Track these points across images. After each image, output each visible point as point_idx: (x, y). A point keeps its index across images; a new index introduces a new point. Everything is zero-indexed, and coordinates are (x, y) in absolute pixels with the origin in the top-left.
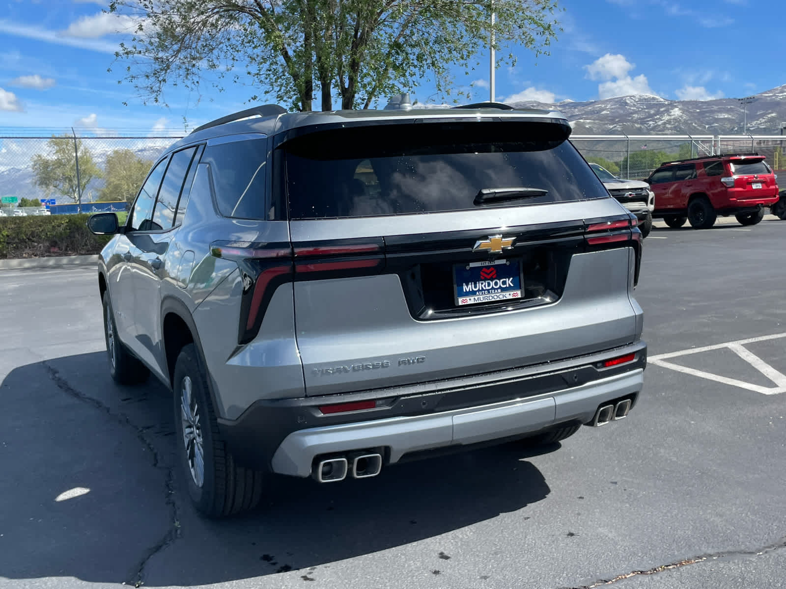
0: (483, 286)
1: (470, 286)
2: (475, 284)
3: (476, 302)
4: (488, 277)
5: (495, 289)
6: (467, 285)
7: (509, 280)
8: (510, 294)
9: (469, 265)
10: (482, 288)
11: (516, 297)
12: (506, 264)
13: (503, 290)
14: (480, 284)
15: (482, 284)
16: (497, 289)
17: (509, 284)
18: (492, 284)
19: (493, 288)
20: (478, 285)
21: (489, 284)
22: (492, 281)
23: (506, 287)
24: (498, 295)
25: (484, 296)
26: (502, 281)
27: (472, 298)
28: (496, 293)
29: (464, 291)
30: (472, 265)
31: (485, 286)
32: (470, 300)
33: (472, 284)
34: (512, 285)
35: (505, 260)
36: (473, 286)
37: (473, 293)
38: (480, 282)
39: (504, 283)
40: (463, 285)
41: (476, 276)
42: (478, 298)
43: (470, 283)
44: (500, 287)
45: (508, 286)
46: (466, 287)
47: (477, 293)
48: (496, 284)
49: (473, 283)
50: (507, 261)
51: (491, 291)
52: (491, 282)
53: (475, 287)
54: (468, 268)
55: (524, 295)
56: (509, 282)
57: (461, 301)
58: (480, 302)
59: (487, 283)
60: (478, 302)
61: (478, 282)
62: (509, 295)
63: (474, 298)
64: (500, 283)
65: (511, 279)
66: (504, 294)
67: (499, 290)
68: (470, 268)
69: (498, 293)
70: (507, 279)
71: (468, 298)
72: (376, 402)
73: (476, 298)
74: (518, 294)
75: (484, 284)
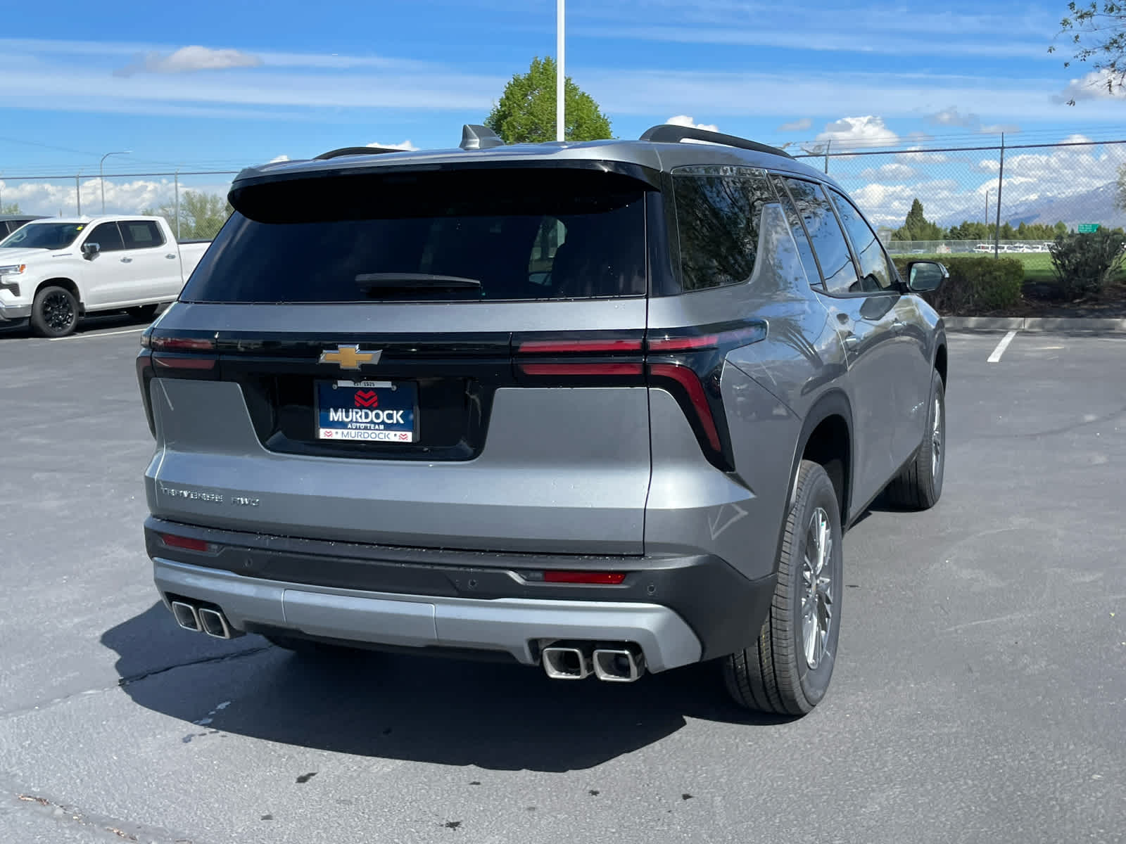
0: (358, 416)
1: (339, 413)
2: (347, 412)
3: (344, 438)
4: (367, 404)
5: (375, 423)
6: (336, 411)
7: (397, 413)
8: (395, 435)
9: (337, 384)
10: (356, 419)
11: (405, 441)
12: (390, 388)
13: (388, 427)
14: (354, 413)
15: (357, 413)
16: (379, 424)
17: (397, 420)
18: (372, 415)
19: (372, 422)
20: (350, 413)
21: (367, 416)
22: (372, 411)
23: (392, 423)
24: (377, 432)
25: (357, 431)
26: (386, 412)
27: (340, 431)
28: (377, 430)
29: (331, 419)
30: (342, 384)
31: (361, 417)
32: (337, 434)
33: (342, 412)
34: (402, 422)
35: (391, 383)
36: (344, 413)
37: (342, 425)
38: (355, 410)
39: (390, 417)
40: (329, 412)
41: (348, 401)
42: (348, 433)
43: (340, 410)
44: (383, 423)
45: (395, 422)
46: (334, 414)
47: (350, 426)
48: (377, 416)
49: (344, 410)
50: (392, 385)
51: (369, 425)
52: (370, 412)
53: (347, 417)
54: (335, 387)
55: (418, 439)
56: (397, 416)
57: (323, 434)
58: (350, 438)
59: (363, 414)
60: (347, 438)
61: (351, 410)
62: (394, 437)
63: (343, 433)
64: (383, 416)
65: (401, 412)
66: (387, 432)
67: (382, 427)
68: (339, 387)
69: (379, 430)
70: (395, 412)
71: (334, 431)
72: (208, 544)
73: (345, 431)
74: (408, 437)
75: (360, 414)
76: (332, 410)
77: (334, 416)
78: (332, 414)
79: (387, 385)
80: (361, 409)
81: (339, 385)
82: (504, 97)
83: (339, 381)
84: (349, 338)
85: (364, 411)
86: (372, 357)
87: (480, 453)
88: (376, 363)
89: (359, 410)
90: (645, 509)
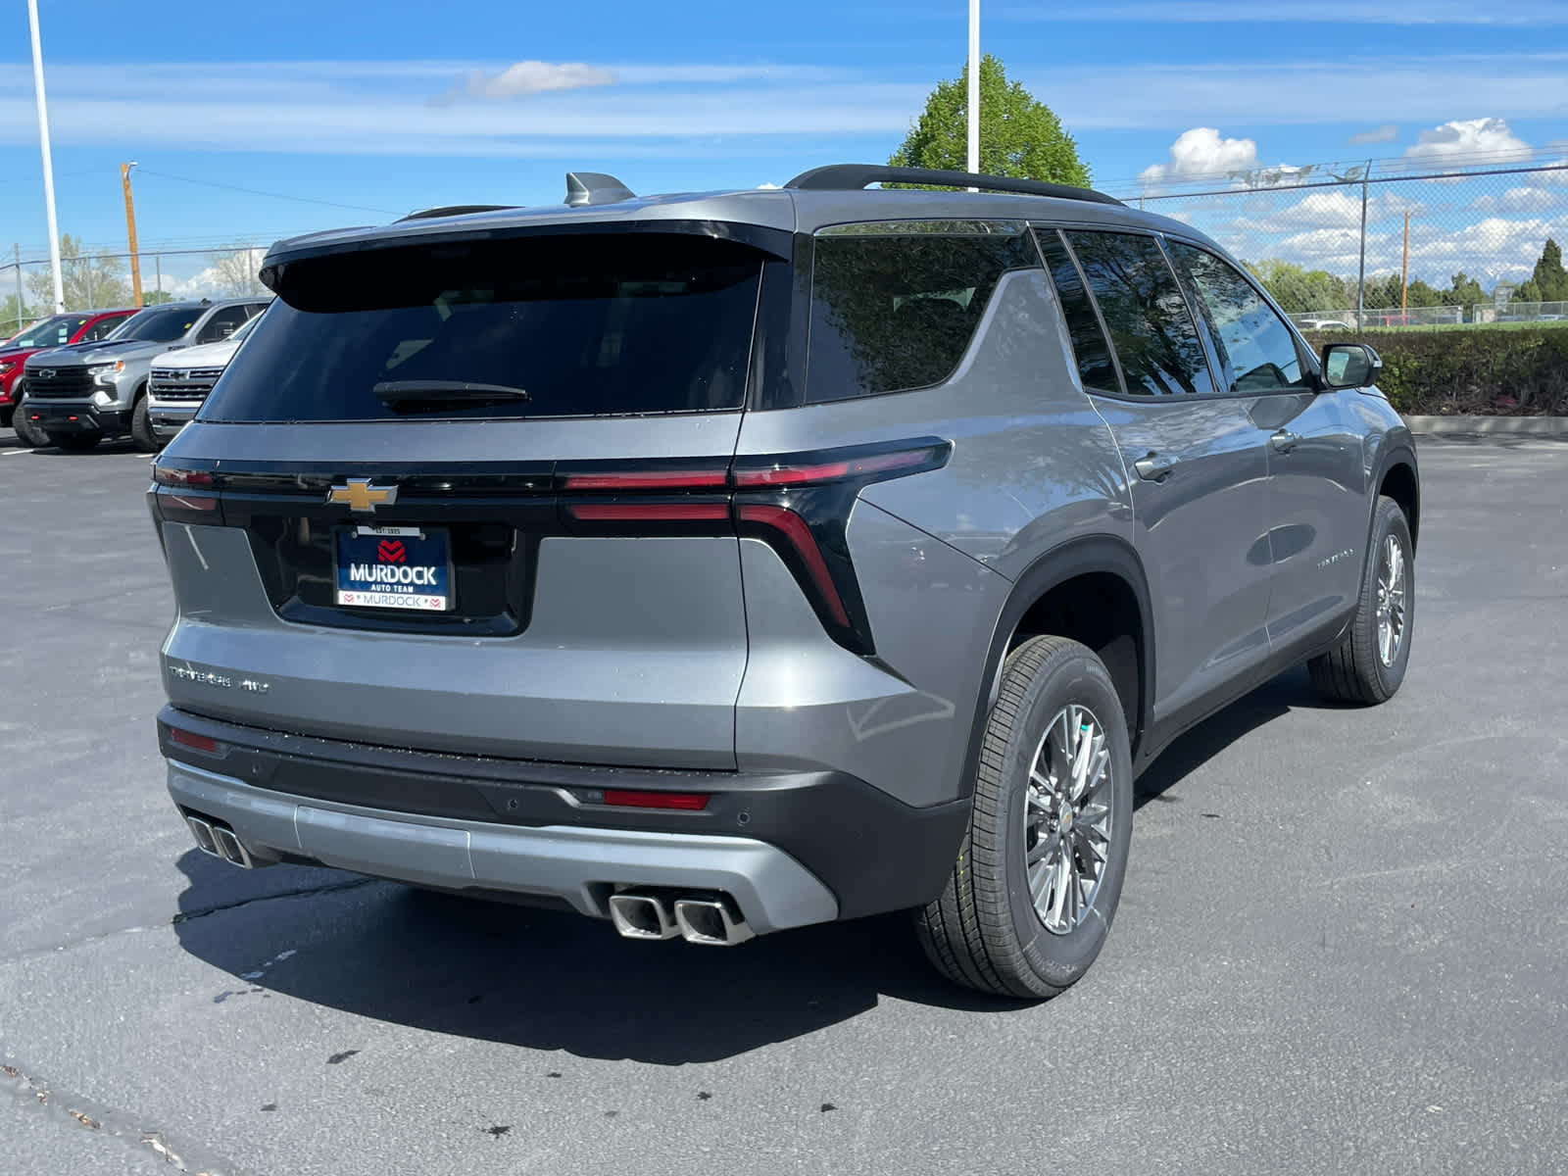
0: (383, 574)
1: (361, 570)
2: (370, 568)
3: (366, 604)
4: (391, 558)
5: (403, 585)
6: (358, 568)
7: (428, 571)
8: (426, 601)
9: (356, 530)
10: (381, 578)
11: (437, 609)
12: (417, 537)
13: (420, 590)
14: (379, 570)
15: (381, 570)
16: (407, 585)
17: (429, 580)
18: (399, 572)
19: (399, 582)
20: (374, 570)
21: (393, 575)
22: (398, 567)
23: (423, 585)
24: (405, 596)
25: (382, 595)
26: (415, 570)
27: (362, 595)
28: (405, 593)
29: (352, 578)
30: (362, 531)
31: (386, 575)
32: (359, 599)
33: (364, 568)
34: (434, 583)
35: (418, 529)
36: (367, 570)
37: (364, 586)
38: (379, 566)
39: (420, 575)
40: (350, 567)
41: (374, 553)
42: (372, 597)
43: (362, 566)
44: (412, 584)
45: (426, 582)
46: (355, 571)
47: (373, 587)
49: (366, 565)
50: (421, 532)
51: (395, 587)
52: (396, 569)
53: (371, 575)
54: (355, 535)
55: (453, 607)
56: (429, 575)
57: (344, 597)
58: (374, 604)
59: (389, 571)
60: (370, 604)
61: (374, 566)
62: (424, 603)
63: (366, 596)
64: (412, 573)
65: (433, 569)
66: (416, 596)
67: (411, 589)
68: (359, 536)
69: (408, 593)
70: (426, 569)
71: (355, 594)
72: (216, 743)
73: (368, 594)
74: (439, 603)
75: (385, 570)
76: (353, 565)
77: (358, 573)
78: (353, 571)
79: (414, 532)
80: (386, 565)
81: (360, 533)
82: (926, 114)
83: (359, 528)
84: (358, 470)
85: (389, 567)
86: (387, 495)
87: (526, 627)
88: (392, 503)
89: (382, 566)
90: (735, 706)
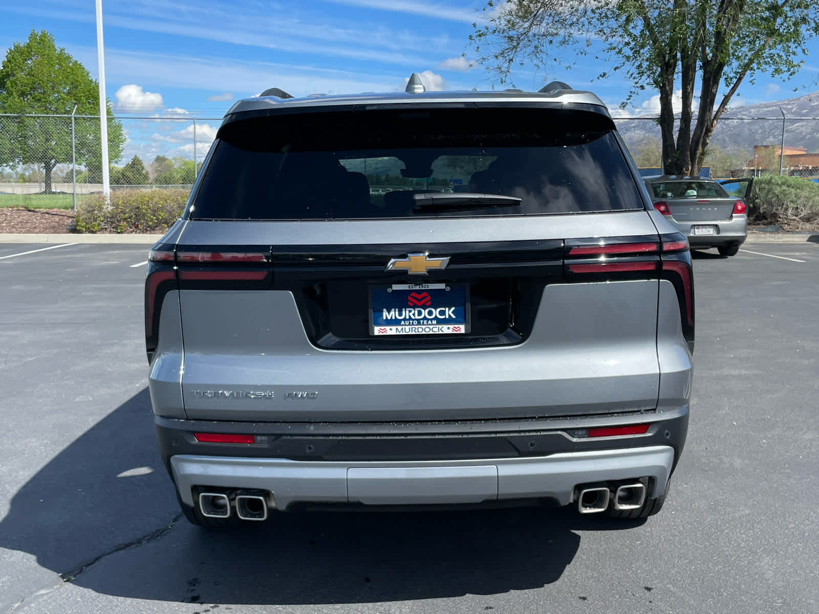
0: (411, 314)
1: (392, 313)
3: (398, 333)
4: (418, 303)
5: (428, 320)
6: (389, 312)
7: (449, 310)
8: (449, 328)
9: (391, 287)
10: (409, 316)
11: (458, 332)
12: (444, 290)
13: (440, 322)
14: (407, 312)
15: (410, 311)
16: (431, 320)
17: (449, 315)
18: (425, 313)
19: (425, 318)
20: (404, 312)
21: (420, 313)
22: (424, 309)
23: (445, 319)
24: (431, 327)
25: (411, 327)
26: (438, 310)
27: (394, 328)
28: (430, 325)
29: (385, 318)
30: (396, 287)
31: (414, 315)
32: (391, 331)
33: (395, 311)
34: (454, 317)
35: (444, 284)
36: (397, 313)
37: (396, 322)
38: (408, 309)
39: (443, 313)
40: (383, 311)
41: (402, 301)
42: (402, 329)
43: (393, 310)
44: (436, 318)
45: (447, 317)
46: (387, 313)
47: (403, 323)
48: (430, 313)
49: (397, 310)
50: (446, 286)
51: (422, 321)
52: (423, 311)
53: (400, 315)
54: (390, 290)
55: (471, 330)
56: (449, 312)
57: (377, 331)
58: (404, 333)
59: (416, 312)
60: (401, 333)
61: (404, 309)
62: (447, 329)
63: (397, 329)
64: (436, 312)
65: (453, 309)
66: (440, 327)
67: (435, 322)
68: (393, 291)
69: (432, 325)
70: (447, 309)
71: (388, 328)
72: (255, 437)
73: (400, 328)
74: (462, 329)
75: (413, 312)
76: (385, 310)
77: (388, 315)
78: (385, 313)
79: (442, 286)
80: (414, 308)
81: (393, 289)
83: (393, 285)
84: (417, 248)
85: (417, 309)
86: (440, 263)
87: (528, 337)
88: (443, 268)
89: (412, 309)
90: (660, 374)
